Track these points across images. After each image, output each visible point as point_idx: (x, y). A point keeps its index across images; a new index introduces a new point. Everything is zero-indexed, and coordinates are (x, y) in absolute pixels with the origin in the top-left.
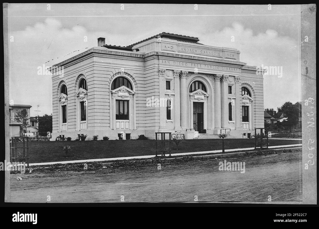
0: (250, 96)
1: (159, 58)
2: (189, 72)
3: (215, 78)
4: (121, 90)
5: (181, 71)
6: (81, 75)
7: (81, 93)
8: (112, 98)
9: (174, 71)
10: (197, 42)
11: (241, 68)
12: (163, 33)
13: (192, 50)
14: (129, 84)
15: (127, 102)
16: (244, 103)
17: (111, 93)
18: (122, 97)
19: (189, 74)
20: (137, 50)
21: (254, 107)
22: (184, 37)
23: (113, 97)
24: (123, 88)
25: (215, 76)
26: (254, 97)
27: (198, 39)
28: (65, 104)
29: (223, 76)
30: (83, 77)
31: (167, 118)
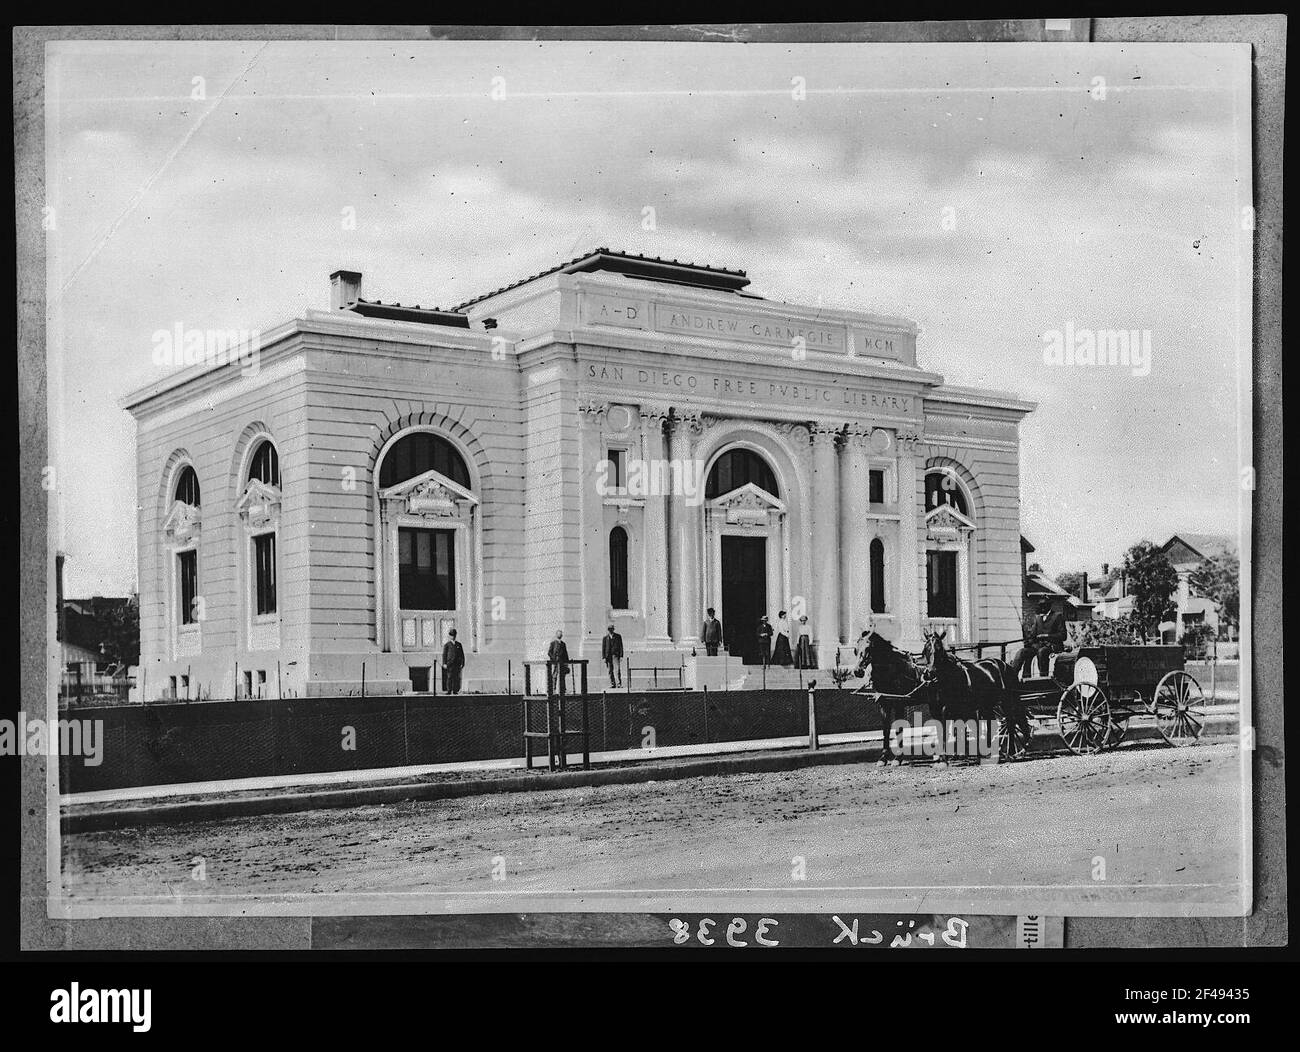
0: (964, 510)
1: (579, 356)
2: (705, 415)
3: (812, 439)
4: (420, 488)
5: (672, 410)
6: (257, 425)
7: (254, 500)
8: (383, 520)
9: (642, 411)
10: (743, 288)
11: (921, 396)
12: (597, 252)
13: (715, 323)
14: (454, 465)
15: (446, 536)
16: (938, 541)
17: (380, 500)
18: (427, 516)
19: (704, 423)
20: (491, 323)
21: (978, 557)
22: (687, 269)
23: (388, 517)
24: (431, 478)
25: (813, 430)
26: (980, 513)
27: (747, 276)
28: (189, 547)
29: (849, 429)
30: (263, 434)
31: (612, 603)
